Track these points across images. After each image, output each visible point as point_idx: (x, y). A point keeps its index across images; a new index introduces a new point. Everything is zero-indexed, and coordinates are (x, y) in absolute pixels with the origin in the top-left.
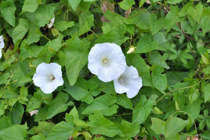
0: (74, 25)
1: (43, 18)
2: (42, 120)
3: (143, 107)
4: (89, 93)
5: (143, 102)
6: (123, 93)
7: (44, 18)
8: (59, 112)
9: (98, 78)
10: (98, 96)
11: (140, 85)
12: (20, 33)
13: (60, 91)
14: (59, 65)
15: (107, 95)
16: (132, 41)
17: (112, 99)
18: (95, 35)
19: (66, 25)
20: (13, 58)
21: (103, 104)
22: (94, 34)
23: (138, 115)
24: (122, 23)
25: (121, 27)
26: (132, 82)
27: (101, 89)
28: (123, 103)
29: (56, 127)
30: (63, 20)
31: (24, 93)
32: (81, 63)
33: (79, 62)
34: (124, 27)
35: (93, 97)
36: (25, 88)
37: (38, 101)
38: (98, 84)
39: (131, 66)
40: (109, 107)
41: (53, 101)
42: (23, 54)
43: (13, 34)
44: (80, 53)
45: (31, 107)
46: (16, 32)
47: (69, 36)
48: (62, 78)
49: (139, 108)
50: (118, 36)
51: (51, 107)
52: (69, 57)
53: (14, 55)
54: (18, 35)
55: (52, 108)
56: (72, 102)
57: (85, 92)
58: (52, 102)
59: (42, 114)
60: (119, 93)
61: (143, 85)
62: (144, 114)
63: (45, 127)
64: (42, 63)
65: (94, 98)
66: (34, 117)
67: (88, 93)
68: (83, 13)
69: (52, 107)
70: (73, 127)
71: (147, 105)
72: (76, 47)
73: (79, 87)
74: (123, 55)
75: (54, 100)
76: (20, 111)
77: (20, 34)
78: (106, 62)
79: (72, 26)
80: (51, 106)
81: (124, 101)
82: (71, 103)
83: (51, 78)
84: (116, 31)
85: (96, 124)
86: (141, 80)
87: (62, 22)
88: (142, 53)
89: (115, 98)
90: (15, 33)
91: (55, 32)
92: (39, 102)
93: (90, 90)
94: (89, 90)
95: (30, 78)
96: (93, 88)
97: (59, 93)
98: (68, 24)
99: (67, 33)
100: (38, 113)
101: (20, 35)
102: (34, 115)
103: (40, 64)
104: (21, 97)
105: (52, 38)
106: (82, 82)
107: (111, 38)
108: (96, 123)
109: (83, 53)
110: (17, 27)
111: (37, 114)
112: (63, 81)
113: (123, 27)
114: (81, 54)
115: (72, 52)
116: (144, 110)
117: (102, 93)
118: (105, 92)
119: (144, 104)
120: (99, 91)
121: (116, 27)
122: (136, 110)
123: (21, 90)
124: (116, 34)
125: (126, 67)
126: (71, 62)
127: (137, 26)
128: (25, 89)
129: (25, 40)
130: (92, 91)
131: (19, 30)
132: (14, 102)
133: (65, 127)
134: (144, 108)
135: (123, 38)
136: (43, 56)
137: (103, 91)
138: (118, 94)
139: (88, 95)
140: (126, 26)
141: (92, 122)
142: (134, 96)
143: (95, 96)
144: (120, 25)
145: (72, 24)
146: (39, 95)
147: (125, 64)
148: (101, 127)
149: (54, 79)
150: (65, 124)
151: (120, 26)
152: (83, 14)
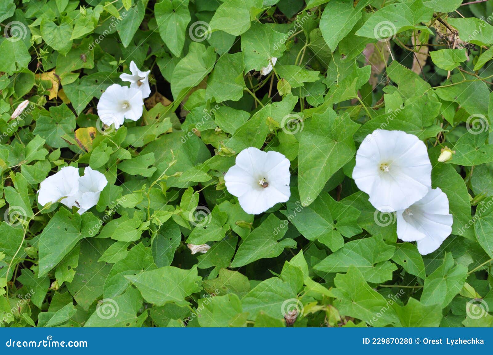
0: (318, 79)
1: (255, 52)
2: (214, 267)
3: (443, 278)
4: (335, 229)
5: (446, 269)
6: (411, 241)
7: (257, 52)
8: (261, 258)
9: (369, 200)
10: (354, 238)
11: (446, 232)
12: (189, 72)
13: (272, 214)
14: (286, 157)
15: (375, 238)
16: (440, 137)
17: (385, 250)
18: (364, 110)
19: (300, 75)
20: (167, 125)
21: (364, 256)
22: (363, 106)
23: (432, 292)
24: (434, 95)
25: (429, 105)
26: (430, 222)
27: (364, 225)
28: (405, 261)
29: (260, 287)
30: (294, 64)
31: (188, 204)
32: (330, 162)
33: (326, 160)
34: (437, 104)
35: (344, 237)
36: (194, 193)
37: (219, 226)
38: (360, 214)
39: (438, 188)
40: (375, 265)
41: (252, 230)
42: (195, 119)
43: (175, 73)
44: (330, 142)
45: (200, 236)
46: (181, 69)
47: (302, 99)
48: (289, 188)
49: (437, 279)
50: (419, 121)
51: (247, 242)
52: (307, 145)
53: (169, 118)
54: (184, 76)
55: (246, 246)
56: (292, 240)
57: (326, 225)
58: (249, 234)
59: (217, 254)
60: (404, 240)
61: (452, 232)
62: (445, 293)
63: (231, 282)
64: (249, 148)
65: (347, 240)
66: (198, 258)
67: (333, 228)
68: (345, 57)
69: (248, 244)
70: (294, 292)
71: (452, 275)
72: (325, 126)
73: (315, 212)
74: (428, 162)
75: (255, 230)
76: (171, 239)
77: (189, 74)
78: (387, 169)
79: (313, 81)
80: (246, 240)
81: (408, 259)
82: (291, 243)
83: (261, 182)
84: (417, 110)
85: (346, 295)
86: (451, 222)
87: (291, 66)
88: (462, 164)
89: (392, 248)
90: (180, 71)
91: (284, 88)
92: (221, 228)
93: (338, 222)
94: (335, 222)
95: (206, 174)
96: (346, 219)
97: (268, 217)
98: (305, 74)
99: (300, 92)
100: (209, 251)
101: (188, 77)
102: (199, 254)
103: (246, 149)
104: (182, 210)
105: (277, 98)
106: (324, 203)
107: (404, 122)
108: (347, 293)
109: (336, 143)
110: (185, 60)
111: (205, 252)
112: (289, 193)
113: (434, 105)
114: (332, 143)
115: (315, 137)
116: (446, 284)
117: (365, 234)
118: (371, 232)
119: (447, 273)
120: (359, 228)
121: (418, 102)
122: (430, 282)
123: (184, 195)
124: (415, 114)
125: (428, 187)
126: (310, 156)
127: (460, 107)
128: (193, 195)
129: (201, 91)
130: (342, 225)
131: (189, 67)
132: (165, 219)
133: (279, 290)
134: (446, 280)
135: (429, 127)
136: (249, 134)
137: (366, 230)
138: (400, 241)
139: (331, 232)
140: (441, 104)
141: (340, 290)
142: (430, 250)
143: (349, 236)
144: (427, 98)
145: (314, 76)
146: (224, 213)
147: (429, 182)
148: (355, 303)
149: (267, 187)
150: (278, 283)
151: (427, 100)
152: (343, 59)
